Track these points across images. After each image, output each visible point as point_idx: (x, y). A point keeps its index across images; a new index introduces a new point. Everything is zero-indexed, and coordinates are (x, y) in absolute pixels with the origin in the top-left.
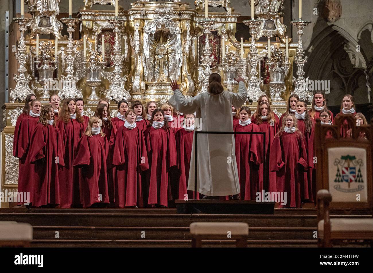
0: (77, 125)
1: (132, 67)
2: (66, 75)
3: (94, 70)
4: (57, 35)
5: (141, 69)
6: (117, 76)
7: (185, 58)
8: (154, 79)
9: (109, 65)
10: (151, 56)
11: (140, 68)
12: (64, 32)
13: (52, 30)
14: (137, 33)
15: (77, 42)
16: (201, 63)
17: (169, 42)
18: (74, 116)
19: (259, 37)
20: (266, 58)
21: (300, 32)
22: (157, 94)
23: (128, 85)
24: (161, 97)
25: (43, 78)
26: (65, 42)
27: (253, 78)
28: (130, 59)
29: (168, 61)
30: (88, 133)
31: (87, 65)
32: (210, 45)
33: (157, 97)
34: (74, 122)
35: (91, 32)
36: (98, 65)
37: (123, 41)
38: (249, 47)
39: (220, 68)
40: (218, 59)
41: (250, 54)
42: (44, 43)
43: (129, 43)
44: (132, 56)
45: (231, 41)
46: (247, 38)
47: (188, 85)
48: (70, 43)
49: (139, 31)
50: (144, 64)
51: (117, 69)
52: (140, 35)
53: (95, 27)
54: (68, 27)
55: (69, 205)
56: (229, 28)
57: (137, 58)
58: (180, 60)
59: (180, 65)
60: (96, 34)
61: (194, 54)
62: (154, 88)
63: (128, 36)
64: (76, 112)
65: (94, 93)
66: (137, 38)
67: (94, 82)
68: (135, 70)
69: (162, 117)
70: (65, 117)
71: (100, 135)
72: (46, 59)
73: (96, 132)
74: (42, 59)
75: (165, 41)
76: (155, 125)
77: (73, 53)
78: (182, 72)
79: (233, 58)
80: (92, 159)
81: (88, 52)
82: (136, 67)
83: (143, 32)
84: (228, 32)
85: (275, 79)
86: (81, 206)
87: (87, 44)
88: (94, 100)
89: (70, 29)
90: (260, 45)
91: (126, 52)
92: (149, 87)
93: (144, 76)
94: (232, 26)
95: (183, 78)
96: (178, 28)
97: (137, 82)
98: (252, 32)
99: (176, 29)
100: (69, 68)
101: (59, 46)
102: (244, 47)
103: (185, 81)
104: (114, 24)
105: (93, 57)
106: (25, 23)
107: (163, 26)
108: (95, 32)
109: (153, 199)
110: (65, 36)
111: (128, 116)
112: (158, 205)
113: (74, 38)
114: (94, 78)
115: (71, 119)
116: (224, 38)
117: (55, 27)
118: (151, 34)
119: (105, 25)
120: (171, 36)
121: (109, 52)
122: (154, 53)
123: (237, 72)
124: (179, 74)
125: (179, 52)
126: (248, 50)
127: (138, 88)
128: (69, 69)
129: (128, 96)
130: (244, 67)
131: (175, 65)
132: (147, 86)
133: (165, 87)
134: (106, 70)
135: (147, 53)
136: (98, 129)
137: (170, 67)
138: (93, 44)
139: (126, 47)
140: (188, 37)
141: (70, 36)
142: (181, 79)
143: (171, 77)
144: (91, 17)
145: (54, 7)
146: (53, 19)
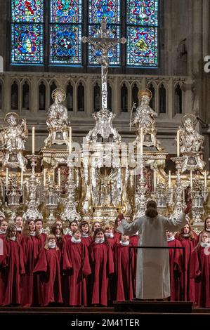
0: (36, 241)
1: (83, 194)
2: (29, 200)
3: (52, 197)
4: (23, 169)
5: (90, 196)
6: (70, 201)
7: (124, 187)
8: (100, 204)
9: (64, 193)
10: (97, 186)
11: (88, 195)
12: (28, 166)
13: (19, 164)
15: (39, 174)
16: (137, 191)
17: (112, 175)
18: (33, 234)
19: (183, 170)
20: (189, 187)
22: (102, 215)
23: (79, 209)
24: (105, 218)
25: (11, 203)
26: (29, 174)
27: (178, 203)
28: (81, 188)
29: (111, 189)
30: (46, 247)
31: (46, 192)
32: (144, 177)
33: (102, 218)
35: (50, 166)
36: (55, 192)
37: (75, 174)
38: (175, 179)
39: (152, 195)
40: (151, 188)
41: (176, 184)
42: (12, 175)
43: (80, 175)
44: (83, 186)
45: (161, 174)
46: (174, 172)
47: (127, 209)
48: (33, 174)
50: (91, 192)
51: (70, 196)
52: (88, 169)
53: (53, 162)
54: (31, 162)
55: (30, 305)
56: (159, 164)
57: (86, 187)
58: (120, 189)
59: (120, 193)
60: (54, 168)
61: (132, 184)
62: (100, 211)
63: (79, 170)
64: (35, 230)
65: (51, 215)
66: (86, 171)
67: (52, 206)
68: (85, 197)
69: (103, 235)
70: (27, 234)
71: (55, 249)
72: (14, 187)
73: (52, 246)
74: (10, 188)
75: (109, 174)
76: (97, 241)
77: (35, 183)
78: (121, 198)
79: (163, 187)
80: (48, 267)
81: (47, 182)
82: (85, 194)
83: (91, 167)
84: (159, 167)
85: (196, 204)
86: (39, 306)
87: (46, 175)
88: (52, 220)
89: (33, 164)
90: (184, 177)
91: (78, 182)
92: (96, 210)
93: (92, 202)
94: (162, 162)
97: (86, 206)
98: (178, 166)
100: (32, 195)
101: (25, 177)
102: (172, 179)
103: (124, 205)
105: (51, 186)
108: (53, 166)
109: (96, 300)
110: (29, 170)
111: (75, 234)
112: (100, 305)
113: (36, 171)
114: (52, 203)
115: (31, 236)
116: (156, 172)
117: (21, 162)
118: (98, 168)
119: (61, 160)
120: (114, 169)
121: (64, 182)
122: (99, 183)
123: (165, 199)
124: (119, 200)
125: (120, 182)
126: (174, 181)
127: (87, 211)
129: (79, 218)
130: (172, 195)
131: (116, 193)
132: (94, 209)
133: (108, 211)
134: (62, 196)
135: (94, 183)
136: (53, 244)
137: (113, 194)
138: (52, 176)
139: (78, 178)
140: (127, 170)
141: (33, 170)
142: (122, 204)
143: (113, 202)
144: (50, 155)
145: (21, 146)
146: (20, 156)
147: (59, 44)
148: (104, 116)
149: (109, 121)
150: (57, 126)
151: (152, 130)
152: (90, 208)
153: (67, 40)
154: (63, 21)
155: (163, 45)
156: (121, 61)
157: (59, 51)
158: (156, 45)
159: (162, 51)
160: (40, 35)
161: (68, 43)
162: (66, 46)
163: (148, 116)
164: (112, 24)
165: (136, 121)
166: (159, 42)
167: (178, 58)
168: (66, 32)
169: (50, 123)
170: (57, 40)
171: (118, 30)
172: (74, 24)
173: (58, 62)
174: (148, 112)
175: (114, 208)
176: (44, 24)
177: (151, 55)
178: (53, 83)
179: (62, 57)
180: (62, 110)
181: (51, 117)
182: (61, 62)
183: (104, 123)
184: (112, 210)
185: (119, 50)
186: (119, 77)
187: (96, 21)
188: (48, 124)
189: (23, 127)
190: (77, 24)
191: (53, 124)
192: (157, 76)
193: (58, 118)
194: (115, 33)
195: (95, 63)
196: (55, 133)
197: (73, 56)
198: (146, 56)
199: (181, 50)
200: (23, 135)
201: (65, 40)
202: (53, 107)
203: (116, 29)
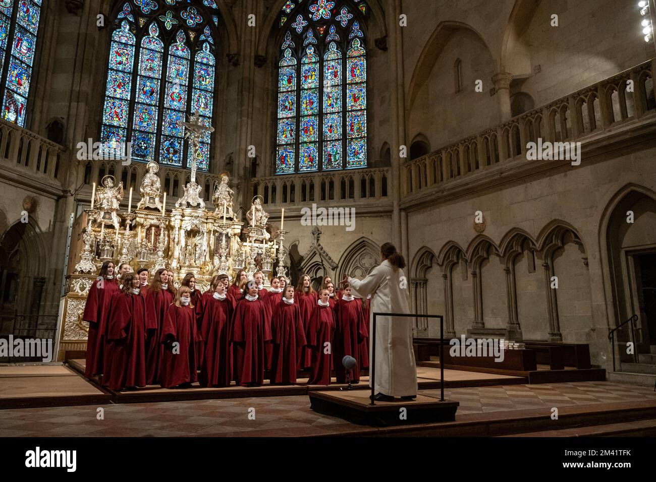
0: (169, 296)
1: (170, 253)
2: (121, 254)
3: (144, 253)
4: (117, 225)
6: (160, 259)
7: (208, 249)
8: (185, 263)
9: (155, 249)
10: (185, 246)
11: (176, 254)
12: (123, 224)
13: (112, 222)
14: (177, 229)
15: (133, 232)
17: (198, 238)
18: (165, 287)
21: (282, 238)
25: (103, 256)
26: (123, 232)
27: (252, 266)
29: (196, 251)
30: (177, 304)
34: (165, 293)
35: (142, 225)
41: (251, 250)
42: (107, 231)
43: (169, 236)
44: (170, 246)
45: (237, 241)
47: (210, 268)
48: (128, 232)
49: (179, 228)
50: (180, 251)
51: (160, 253)
52: (179, 231)
53: (145, 223)
54: (126, 220)
56: (236, 232)
57: (174, 247)
58: (205, 250)
59: (205, 254)
60: (146, 228)
61: (212, 248)
62: (186, 268)
63: (169, 231)
66: (177, 232)
67: (143, 261)
68: (172, 255)
70: (157, 287)
71: (188, 306)
72: (108, 242)
73: (185, 303)
74: (104, 241)
75: (194, 236)
78: (205, 259)
82: (173, 253)
83: (181, 229)
84: (235, 235)
85: (266, 268)
89: (128, 222)
91: (166, 242)
93: (179, 260)
94: (238, 231)
95: (206, 263)
96: (205, 228)
97: (175, 264)
99: (204, 228)
103: (208, 265)
104: (161, 221)
105: (144, 243)
106: (93, 214)
107: (196, 226)
108: (145, 227)
110: (122, 227)
111: (218, 287)
113: (130, 229)
114: (143, 259)
115: (163, 290)
116: (233, 239)
117: (115, 220)
118: (186, 231)
119: (153, 222)
120: (200, 233)
121: (157, 241)
124: (204, 260)
125: (205, 244)
127: (175, 268)
128: (124, 251)
131: (200, 254)
132: (181, 267)
133: (194, 269)
135: (183, 243)
137: (197, 255)
140: (212, 235)
141: (128, 227)
142: (205, 264)
143: (197, 262)
144: (143, 216)
145: (116, 205)
146: (114, 214)
147: (138, 145)
148: (193, 187)
149: (197, 192)
150: (151, 192)
151: (231, 204)
152: (178, 266)
153: (144, 143)
154: (142, 129)
155: (214, 157)
156: (182, 163)
157: (137, 150)
158: (208, 156)
159: (212, 161)
160: (124, 136)
161: (145, 145)
162: (143, 148)
163: (227, 193)
164: (178, 137)
165: (217, 196)
166: (210, 154)
167: (224, 166)
168: (144, 137)
169: (143, 189)
170: (136, 142)
171: (182, 142)
172: (151, 133)
173: (136, 158)
174: (227, 190)
175: (197, 267)
176: (127, 129)
177: (204, 162)
178: (134, 170)
179: (139, 155)
180: (156, 179)
181: (146, 184)
182: (139, 158)
183: (193, 193)
184: (195, 269)
185: (182, 156)
186: (186, 172)
187: (167, 133)
188: (142, 190)
189: (120, 189)
190: (153, 133)
191: (148, 190)
192: (213, 175)
193: (152, 185)
194: (180, 143)
195: (164, 162)
196: (148, 198)
197: (148, 155)
198: (201, 163)
199: (227, 160)
200: (119, 196)
201: (143, 143)
202: (148, 175)
203: (181, 141)
